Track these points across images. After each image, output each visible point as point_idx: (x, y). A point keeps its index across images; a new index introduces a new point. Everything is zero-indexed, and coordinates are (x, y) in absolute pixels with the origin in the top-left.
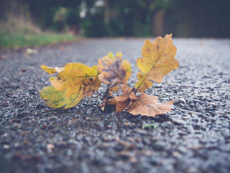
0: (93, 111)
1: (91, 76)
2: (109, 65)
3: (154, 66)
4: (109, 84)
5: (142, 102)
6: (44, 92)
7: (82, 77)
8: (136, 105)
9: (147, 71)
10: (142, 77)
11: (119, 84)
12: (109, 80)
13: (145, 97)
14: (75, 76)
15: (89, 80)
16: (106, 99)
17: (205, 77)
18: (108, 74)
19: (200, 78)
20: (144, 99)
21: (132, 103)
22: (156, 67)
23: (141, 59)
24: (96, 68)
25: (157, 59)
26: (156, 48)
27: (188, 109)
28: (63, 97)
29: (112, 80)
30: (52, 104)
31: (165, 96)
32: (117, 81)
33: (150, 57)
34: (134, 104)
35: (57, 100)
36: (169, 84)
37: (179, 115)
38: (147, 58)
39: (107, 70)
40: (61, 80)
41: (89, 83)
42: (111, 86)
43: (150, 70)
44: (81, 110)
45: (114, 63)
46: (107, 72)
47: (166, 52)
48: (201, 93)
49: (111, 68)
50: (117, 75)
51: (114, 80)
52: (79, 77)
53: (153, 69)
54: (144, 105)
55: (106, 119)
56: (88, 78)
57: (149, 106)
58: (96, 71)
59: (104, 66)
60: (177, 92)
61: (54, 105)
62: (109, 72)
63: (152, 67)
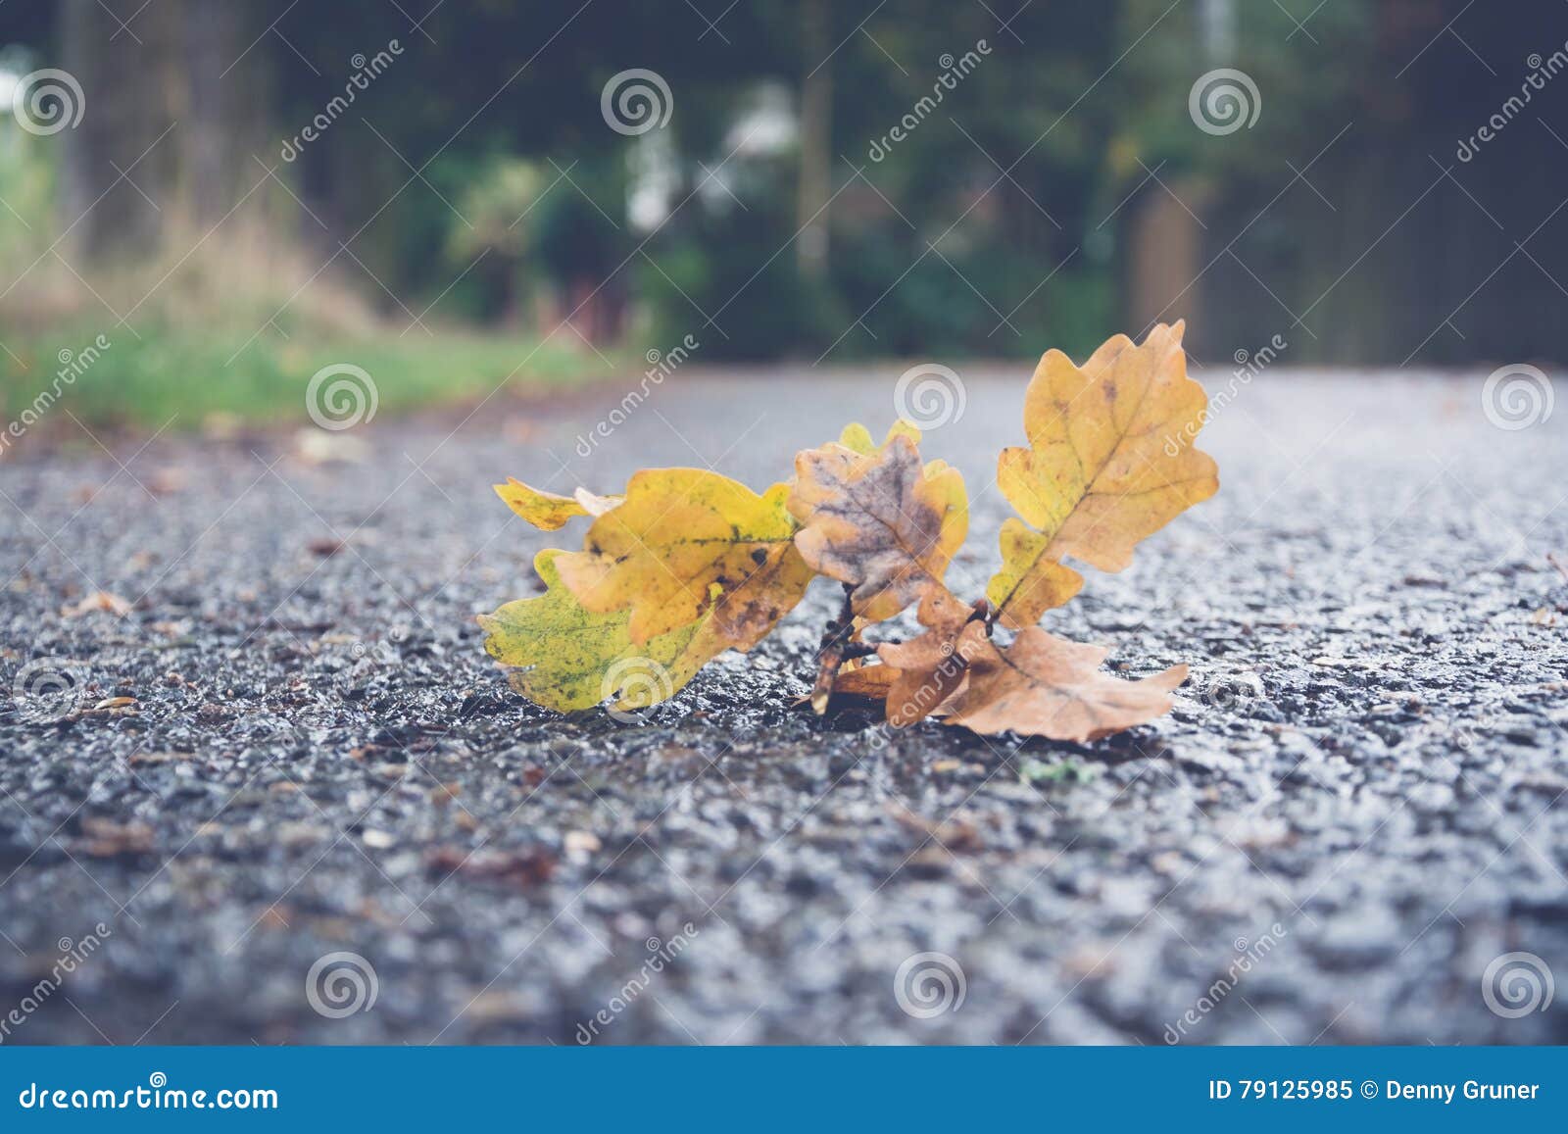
0: (763, 723)
1: (760, 540)
2: (853, 485)
3: (1088, 487)
4: (854, 582)
5: (1022, 672)
6: (505, 626)
7: (711, 544)
8: (990, 687)
9: (1050, 514)
10: (1027, 545)
11: (903, 584)
12: (852, 561)
13: (1042, 648)
14: (679, 540)
15: (751, 560)
16: (837, 658)
17: (1412, 582)
18: (848, 530)
19: (1377, 589)
20: (1035, 659)
21: (971, 683)
22: (1099, 493)
23: (1024, 452)
24: (784, 499)
25: (1104, 454)
26: (1102, 393)
27: (1271, 715)
28: (606, 652)
29: (867, 559)
30: (551, 691)
31: (1155, 663)
32: (892, 565)
33: (1070, 443)
34: (983, 683)
35: (575, 669)
36: (1187, 615)
37: (1211, 738)
38: (1053, 446)
39: (843, 508)
40: (606, 558)
41: (747, 574)
42: (860, 590)
43: (1067, 509)
44: (706, 716)
45: (878, 474)
46: (841, 516)
47: (1154, 414)
48: (1358, 655)
49: (863, 500)
50: (895, 533)
51: (877, 558)
52: (698, 545)
53: (1083, 506)
54: (1032, 686)
55: (837, 752)
56: (742, 548)
57: (1059, 692)
58: (784, 512)
59: (827, 488)
60: (1229, 649)
61: (556, 695)
62: (853, 520)
63: (1076, 492)
